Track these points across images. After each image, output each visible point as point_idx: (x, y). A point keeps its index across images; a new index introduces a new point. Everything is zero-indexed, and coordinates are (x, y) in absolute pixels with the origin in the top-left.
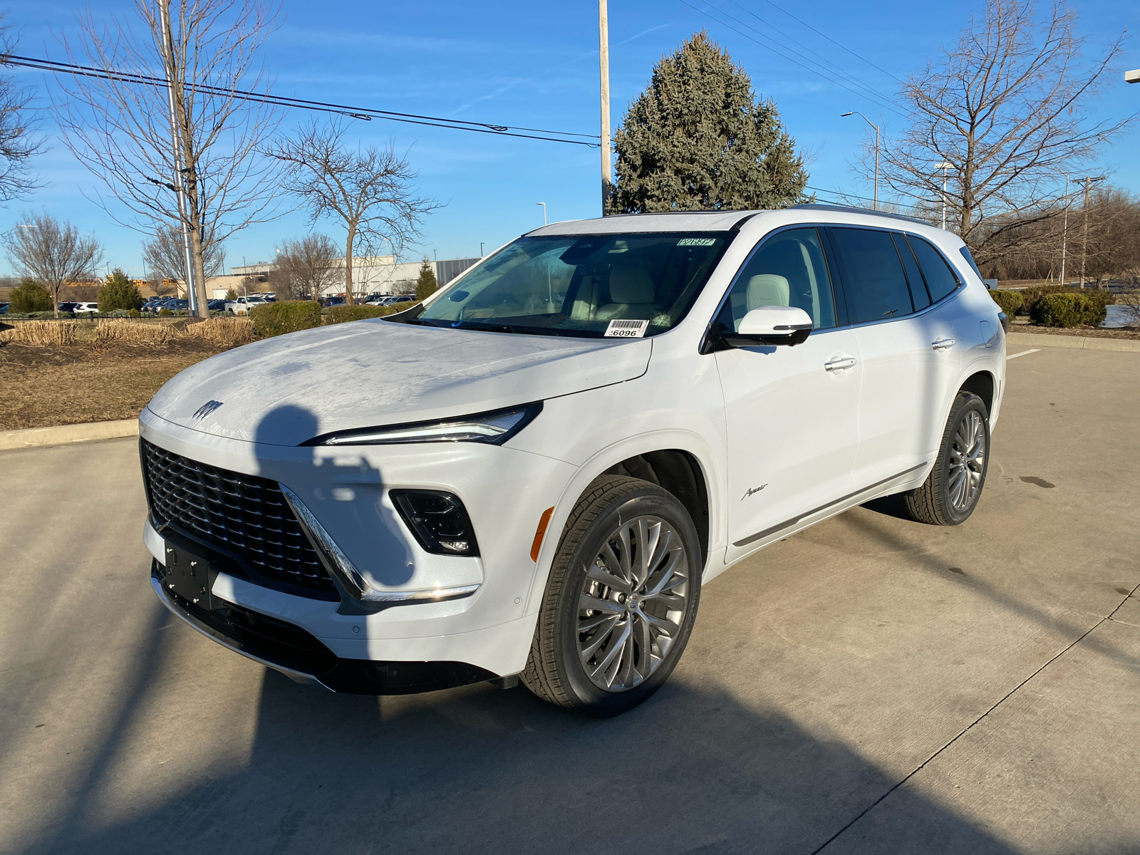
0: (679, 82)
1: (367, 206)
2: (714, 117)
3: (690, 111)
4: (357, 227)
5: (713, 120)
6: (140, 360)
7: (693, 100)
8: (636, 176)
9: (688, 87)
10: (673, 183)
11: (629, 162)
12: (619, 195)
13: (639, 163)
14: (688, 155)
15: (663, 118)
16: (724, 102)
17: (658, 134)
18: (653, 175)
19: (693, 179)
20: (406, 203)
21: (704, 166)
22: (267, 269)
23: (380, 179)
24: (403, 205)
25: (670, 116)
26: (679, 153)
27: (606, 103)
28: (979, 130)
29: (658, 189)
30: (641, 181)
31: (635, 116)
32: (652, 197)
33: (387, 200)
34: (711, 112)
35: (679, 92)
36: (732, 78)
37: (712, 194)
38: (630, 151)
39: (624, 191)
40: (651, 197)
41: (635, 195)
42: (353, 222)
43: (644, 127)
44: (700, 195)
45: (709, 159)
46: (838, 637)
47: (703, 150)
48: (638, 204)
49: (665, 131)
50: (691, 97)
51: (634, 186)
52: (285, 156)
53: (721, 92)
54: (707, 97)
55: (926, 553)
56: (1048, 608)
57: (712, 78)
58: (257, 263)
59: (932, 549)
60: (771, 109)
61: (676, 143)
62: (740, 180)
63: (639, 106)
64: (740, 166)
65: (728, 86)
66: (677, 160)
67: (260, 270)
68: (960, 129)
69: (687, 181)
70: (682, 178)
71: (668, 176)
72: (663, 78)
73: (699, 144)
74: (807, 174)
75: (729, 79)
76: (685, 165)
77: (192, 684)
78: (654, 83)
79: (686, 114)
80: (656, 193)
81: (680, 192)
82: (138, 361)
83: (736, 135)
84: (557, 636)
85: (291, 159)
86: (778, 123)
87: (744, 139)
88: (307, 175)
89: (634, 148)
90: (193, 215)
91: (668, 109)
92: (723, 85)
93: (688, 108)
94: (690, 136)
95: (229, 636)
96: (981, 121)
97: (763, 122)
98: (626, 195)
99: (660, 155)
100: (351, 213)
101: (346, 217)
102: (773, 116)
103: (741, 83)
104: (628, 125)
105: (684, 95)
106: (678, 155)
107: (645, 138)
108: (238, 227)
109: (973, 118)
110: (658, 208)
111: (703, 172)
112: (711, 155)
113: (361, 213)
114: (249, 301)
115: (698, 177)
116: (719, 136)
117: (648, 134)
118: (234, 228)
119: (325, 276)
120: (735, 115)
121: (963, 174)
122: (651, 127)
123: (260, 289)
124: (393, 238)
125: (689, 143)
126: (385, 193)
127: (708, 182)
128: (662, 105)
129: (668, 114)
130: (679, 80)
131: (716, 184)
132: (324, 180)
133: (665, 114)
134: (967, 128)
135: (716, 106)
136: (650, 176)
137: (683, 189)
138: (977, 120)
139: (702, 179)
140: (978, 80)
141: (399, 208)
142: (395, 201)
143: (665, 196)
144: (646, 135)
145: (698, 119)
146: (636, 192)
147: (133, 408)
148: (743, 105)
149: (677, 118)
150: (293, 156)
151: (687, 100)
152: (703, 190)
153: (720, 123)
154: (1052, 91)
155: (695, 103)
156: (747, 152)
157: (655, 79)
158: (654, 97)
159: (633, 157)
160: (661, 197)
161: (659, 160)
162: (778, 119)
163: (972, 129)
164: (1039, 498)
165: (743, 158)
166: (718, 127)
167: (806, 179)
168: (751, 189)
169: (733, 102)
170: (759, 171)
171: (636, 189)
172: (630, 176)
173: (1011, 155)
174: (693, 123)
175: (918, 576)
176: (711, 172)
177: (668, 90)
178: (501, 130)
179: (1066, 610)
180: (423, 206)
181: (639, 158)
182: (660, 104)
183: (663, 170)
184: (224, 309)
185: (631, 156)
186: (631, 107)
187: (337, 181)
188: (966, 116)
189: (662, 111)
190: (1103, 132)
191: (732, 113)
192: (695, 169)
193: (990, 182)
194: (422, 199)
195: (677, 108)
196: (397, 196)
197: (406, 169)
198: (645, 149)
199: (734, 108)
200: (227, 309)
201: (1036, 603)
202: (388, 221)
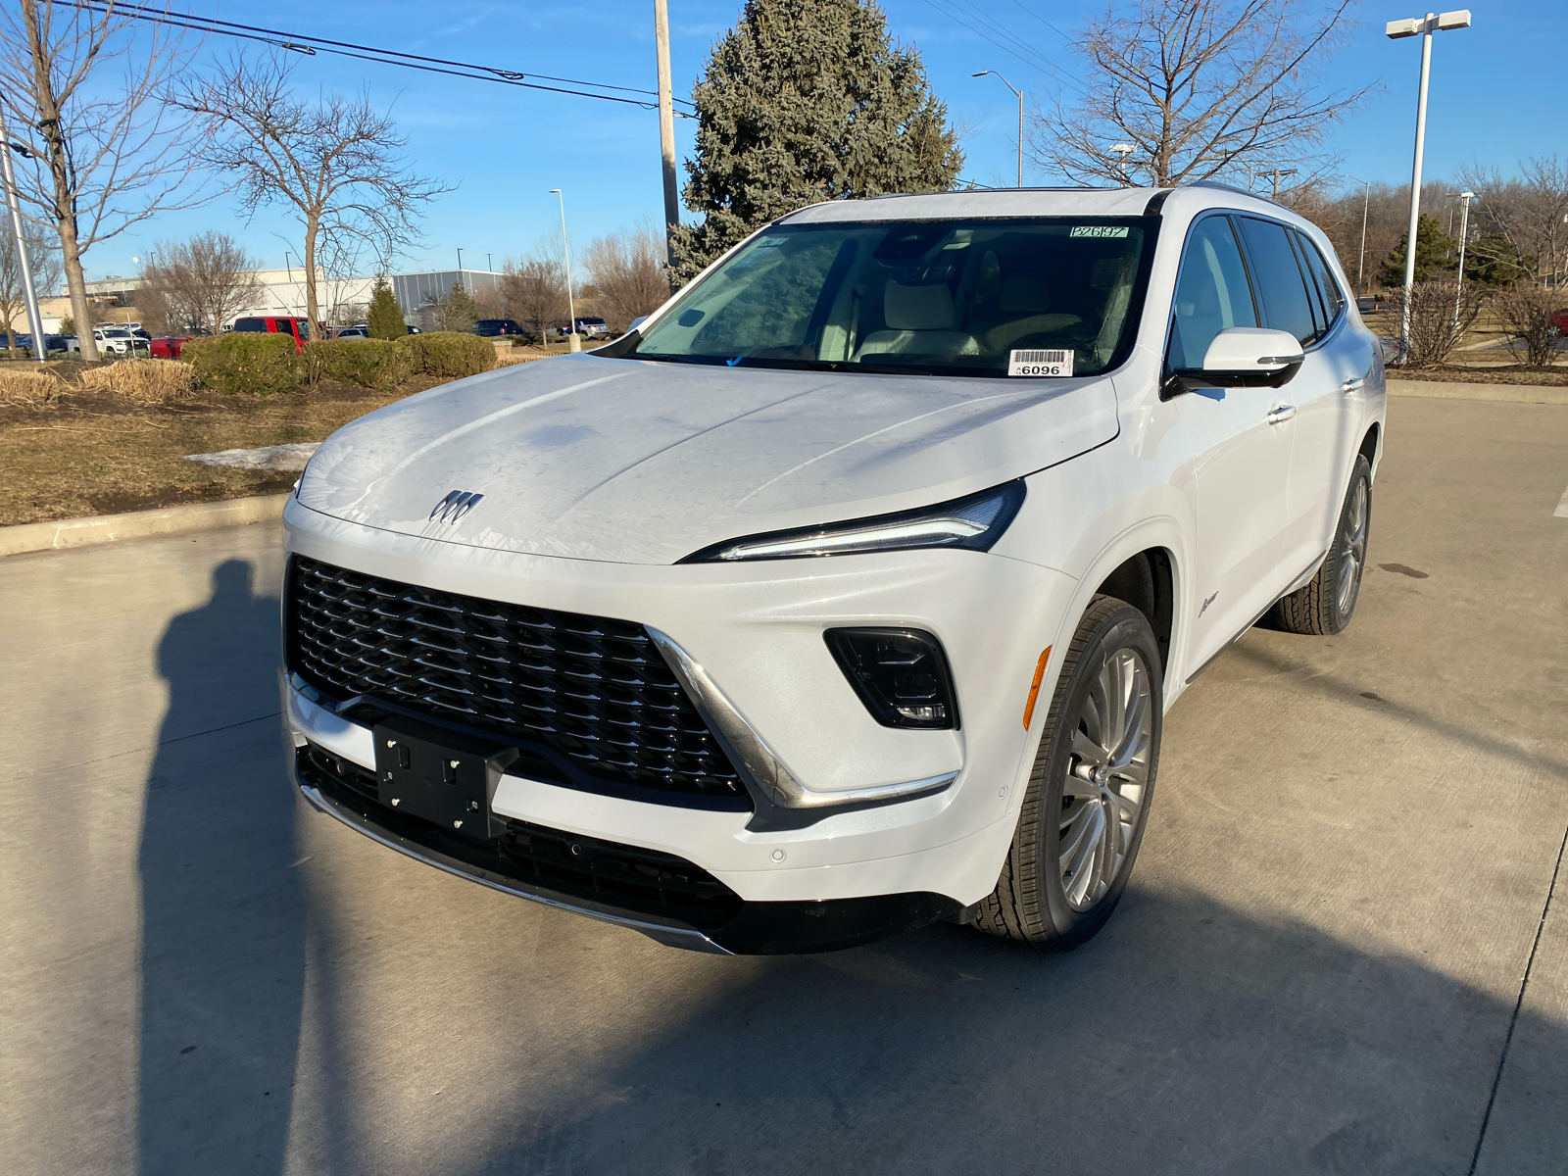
0: (785, 15)
1: (334, 188)
2: (837, 67)
3: (803, 57)
4: (321, 219)
5: (835, 72)
6: (17, 428)
7: (807, 41)
8: (729, 151)
9: (799, 23)
10: (784, 163)
11: (718, 131)
12: (705, 179)
13: (733, 131)
14: (803, 122)
15: (764, 66)
16: (848, 46)
17: (759, 91)
18: (755, 150)
19: (811, 157)
20: (393, 184)
21: (826, 139)
22: (123, 288)
23: (351, 147)
24: (389, 187)
25: (775, 65)
26: (791, 118)
27: (664, 44)
28: (1177, 100)
29: (763, 171)
30: (736, 158)
31: (722, 63)
32: (754, 181)
33: (367, 179)
34: (832, 60)
35: (788, 30)
36: (858, 12)
37: (837, 180)
38: (719, 114)
39: (712, 172)
40: (750, 183)
41: (728, 179)
42: (314, 213)
43: (737, 79)
44: (824, 180)
45: (834, 128)
46: (1291, 800)
47: (825, 117)
48: (733, 192)
49: (769, 86)
50: (806, 36)
51: (726, 167)
52: (196, 105)
53: (846, 30)
54: (827, 38)
55: (1319, 674)
56: (1515, 740)
57: (832, 12)
58: (104, 278)
59: (1325, 669)
60: (913, 59)
61: (785, 105)
62: (876, 161)
63: (728, 48)
64: (875, 140)
65: (853, 23)
66: (789, 130)
67: (110, 288)
68: (1153, 97)
69: (803, 161)
70: (796, 156)
71: (778, 152)
72: (761, 7)
73: (818, 107)
74: (962, 155)
75: (855, 14)
76: (800, 137)
77: (405, 953)
78: (748, 15)
79: (798, 63)
80: (761, 176)
81: (794, 175)
82: (16, 430)
83: (867, 96)
84: (1041, 840)
85: (207, 110)
86: (922, 80)
87: (879, 100)
88: (232, 135)
89: (726, 110)
90: (61, 195)
91: (772, 54)
92: (847, 22)
93: (800, 54)
94: (804, 94)
95: (513, 877)
96: (1180, 87)
97: (902, 77)
98: (714, 178)
99: (765, 120)
100: (310, 198)
101: (300, 203)
102: (916, 70)
103: (873, 19)
104: (712, 76)
105: (794, 34)
106: (790, 122)
107: (741, 96)
108: (136, 216)
109: (1169, 82)
110: (765, 197)
111: (826, 148)
112: (836, 123)
113: (325, 199)
114: (107, 336)
115: (820, 155)
116: (844, 96)
117: (744, 89)
118: (131, 217)
119: (230, 297)
120: (866, 66)
121: (1156, 160)
122: (747, 79)
123: (114, 318)
124: (376, 237)
125: (805, 105)
126: (362, 168)
127: (833, 162)
128: (762, 47)
129: (772, 61)
130: (784, 11)
131: (843, 165)
132: (263, 145)
133: (767, 61)
134: (1162, 95)
135: (839, 52)
136: (750, 151)
137: (799, 172)
138: (1175, 85)
139: (823, 158)
140: (1176, 30)
141: (384, 191)
142: (376, 181)
143: (774, 182)
144: (742, 92)
145: (815, 70)
146: (729, 175)
147: (35, 505)
148: (877, 52)
149: (785, 68)
150: (211, 106)
151: (798, 42)
152: (827, 174)
153: (845, 77)
154: (1267, 48)
155: (810, 46)
156: (885, 119)
157: (749, 9)
158: (751, 35)
159: (724, 122)
160: (767, 182)
161: (763, 128)
162: (922, 74)
163: (1168, 98)
164: (1417, 592)
165: (880, 128)
166: (843, 83)
167: (961, 162)
168: (892, 173)
169: (863, 47)
170: (902, 148)
171: (729, 170)
172: (720, 151)
173: (1219, 134)
174: (809, 76)
175: (1327, 706)
176: (835, 147)
177: (770, 26)
178: (514, 77)
179: (1537, 741)
180: (419, 190)
181: (733, 124)
182: (759, 46)
183: (768, 143)
184: (66, 350)
185: (721, 122)
186: (716, 50)
187: (284, 147)
188: (1161, 80)
189: (763, 56)
190: (1334, 107)
191: (862, 63)
192: (815, 142)
193: (1190, 172)
194: (418, 178)
195: (785, 53)
196: (382, 174)
197: (391, 130)
198: (741, 112)
199: (865, 55)
200: (71, 349)
201: (1497, 734)
202: (368, 211)
